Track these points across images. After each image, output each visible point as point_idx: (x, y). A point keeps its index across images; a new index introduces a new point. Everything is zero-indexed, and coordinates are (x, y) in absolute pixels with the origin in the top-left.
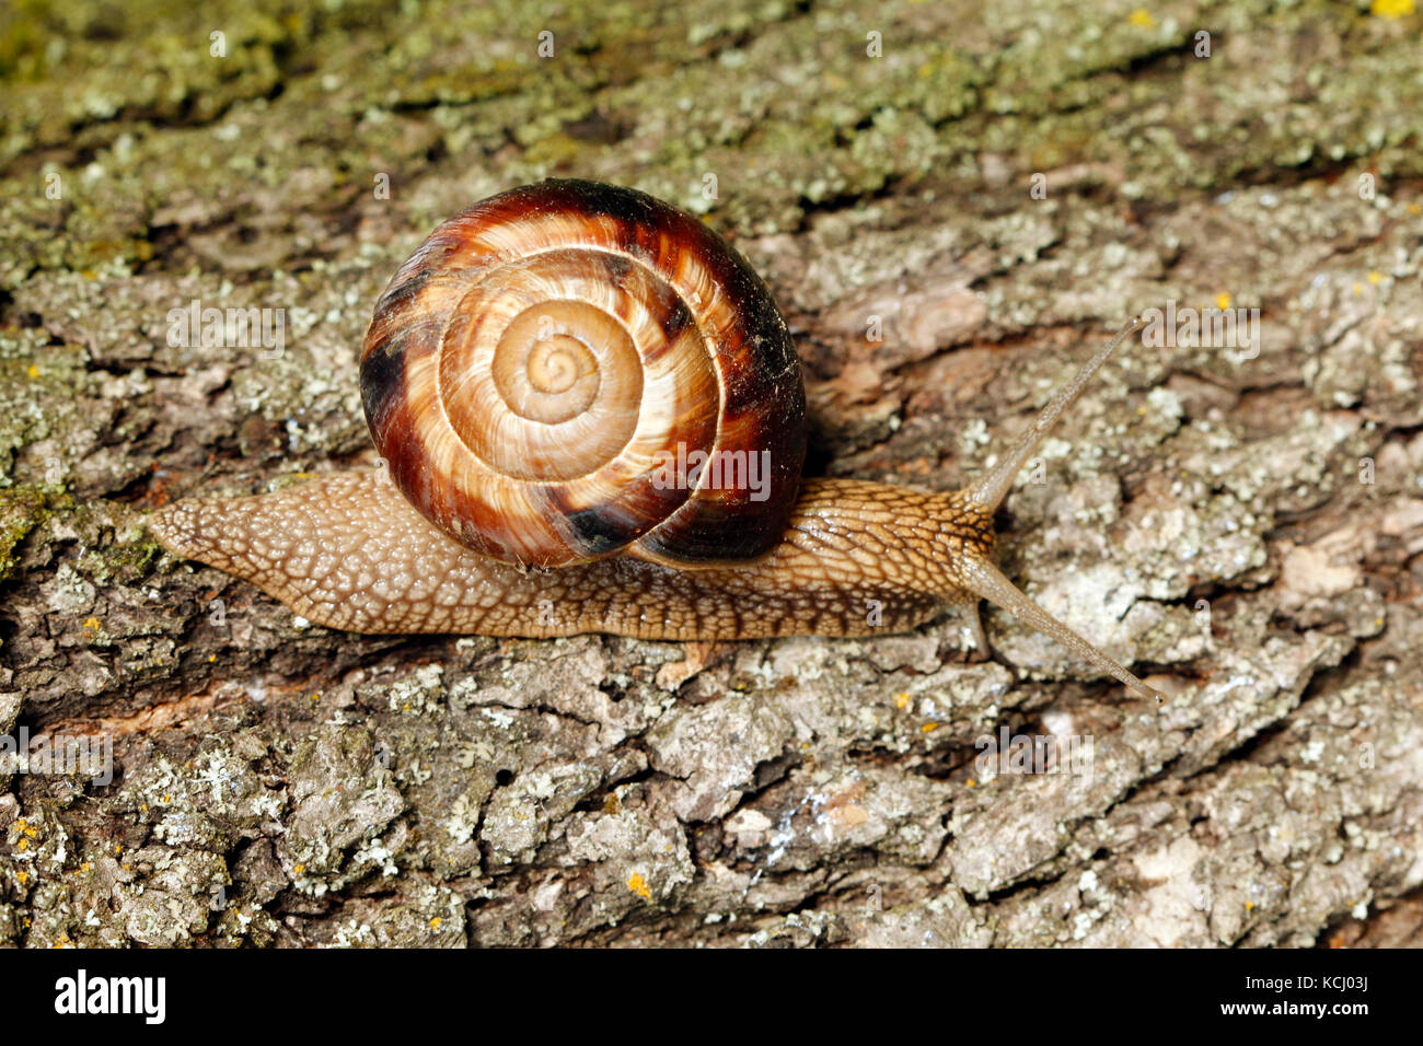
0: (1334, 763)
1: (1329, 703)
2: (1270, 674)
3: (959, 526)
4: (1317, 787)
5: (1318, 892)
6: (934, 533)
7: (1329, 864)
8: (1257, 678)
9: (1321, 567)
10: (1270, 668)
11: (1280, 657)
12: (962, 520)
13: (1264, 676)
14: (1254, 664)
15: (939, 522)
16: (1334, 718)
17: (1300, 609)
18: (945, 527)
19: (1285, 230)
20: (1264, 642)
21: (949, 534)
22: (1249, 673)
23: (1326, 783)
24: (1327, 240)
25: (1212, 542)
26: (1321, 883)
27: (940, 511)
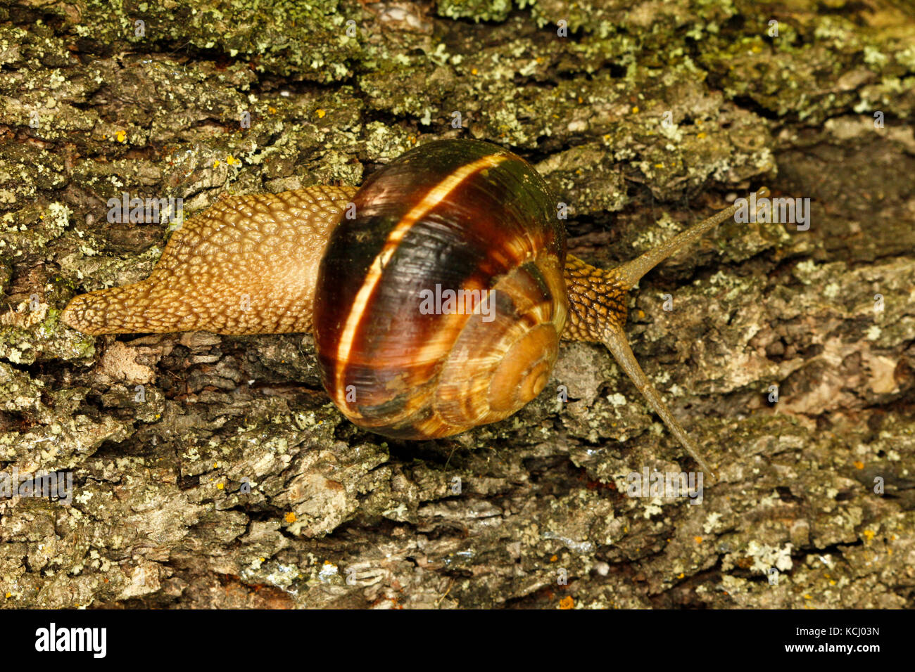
0: (96, 509)
1: (106, 465)
2: (72, 438)
3: (609, 299)
4: (80, 523)
5: (57, 592)
6: (592, 302)
7: (71, 575)
8: (63, 439)
9: (130, 361)
10: (75, 434)
11: (83, 428)
12: (610, 295)
13: (67, 439)
14: (63, 429)
15: (597, 294)
16: (106, 475)
17: (107, 390)
18: (601, 299)
19: (179, 97)
20: (75, 415)
21: (602, 305)
22: (58, 435)
23: (86, 522)
24: (205, 111)
25: (61, 331)
26: (60, 587)
27: (598, 285)
